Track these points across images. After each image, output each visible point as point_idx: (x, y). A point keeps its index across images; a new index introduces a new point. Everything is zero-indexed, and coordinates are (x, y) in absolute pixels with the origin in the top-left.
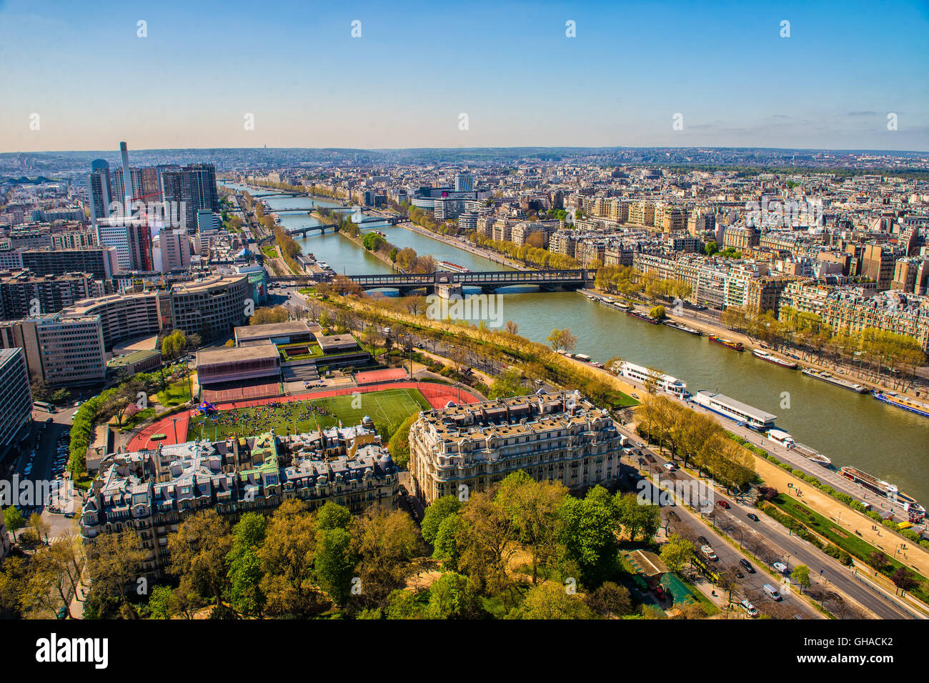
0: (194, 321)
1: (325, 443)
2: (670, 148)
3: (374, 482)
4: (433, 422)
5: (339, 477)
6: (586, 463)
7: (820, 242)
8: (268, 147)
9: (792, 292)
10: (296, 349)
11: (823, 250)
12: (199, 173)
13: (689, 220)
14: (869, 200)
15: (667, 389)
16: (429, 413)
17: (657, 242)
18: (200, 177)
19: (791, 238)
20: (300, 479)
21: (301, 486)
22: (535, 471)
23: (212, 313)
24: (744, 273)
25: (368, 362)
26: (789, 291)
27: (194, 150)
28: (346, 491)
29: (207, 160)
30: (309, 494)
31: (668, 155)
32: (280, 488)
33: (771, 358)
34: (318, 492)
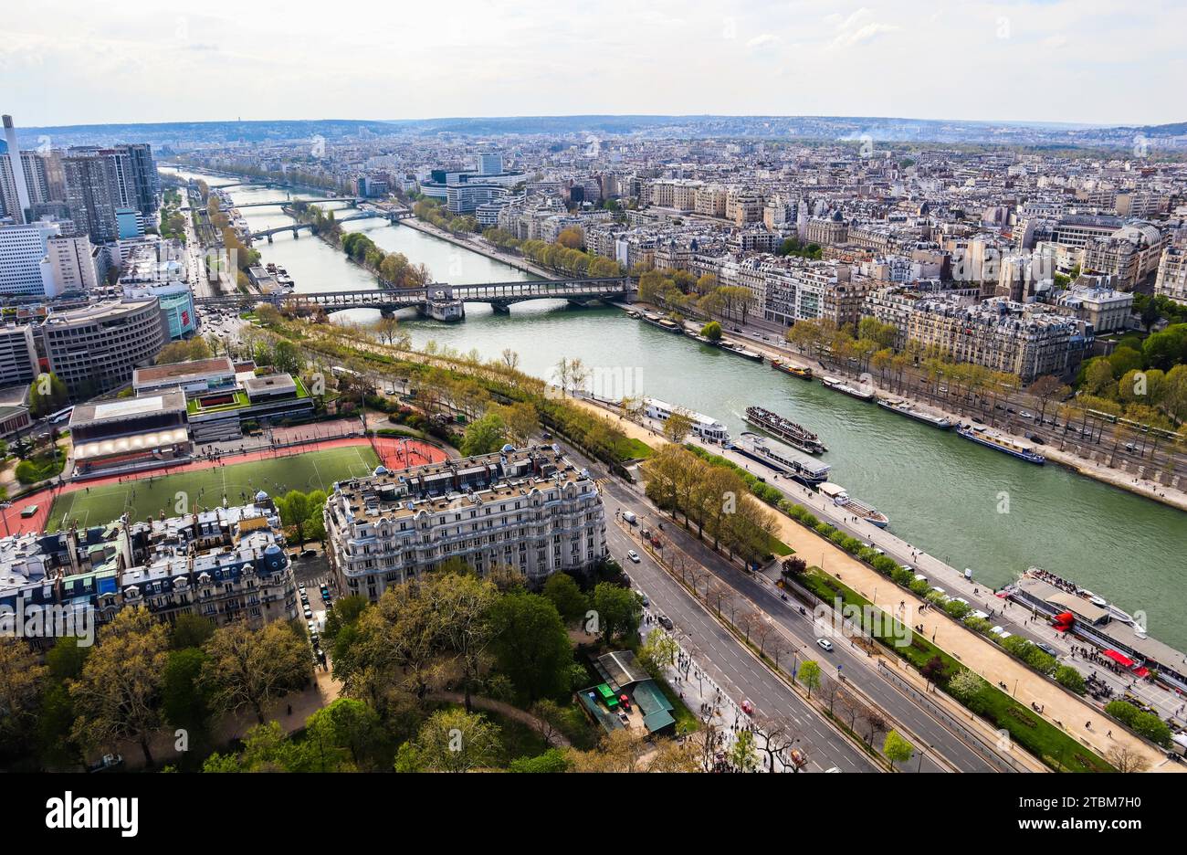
0: (80, 364)
1: (197, 529)
2: (769, 117)
3: (257, 582)
4: (349, 497)
5: (204, 578)
6: (590, 533)
7: (918, 237)
8: (242, 120)
9: (875, 301)
10: (216, 398)
11: (920, 247)
12: (118, 157)
13: (766, 209)
14: (990, 184)
15: (703, 432)
16: (346, 484)
17: (723, 239)
18: (118, 163)
19: (883, 232)
20: (150, 582)
21: (152, 592)
22: (515, 549)
23: (106, 351)
24: (819, 278)
25: (314, 412)
26: (871, 301)
27: (141, 125)
28: (219, 595)
29: (136, 140)
30: (165, 603)
31: (767, 125)
32: (120, 597)
33: (843, 388)
34: (177, 600)
